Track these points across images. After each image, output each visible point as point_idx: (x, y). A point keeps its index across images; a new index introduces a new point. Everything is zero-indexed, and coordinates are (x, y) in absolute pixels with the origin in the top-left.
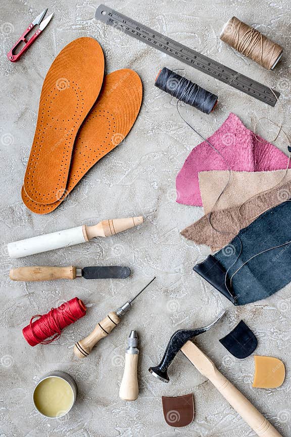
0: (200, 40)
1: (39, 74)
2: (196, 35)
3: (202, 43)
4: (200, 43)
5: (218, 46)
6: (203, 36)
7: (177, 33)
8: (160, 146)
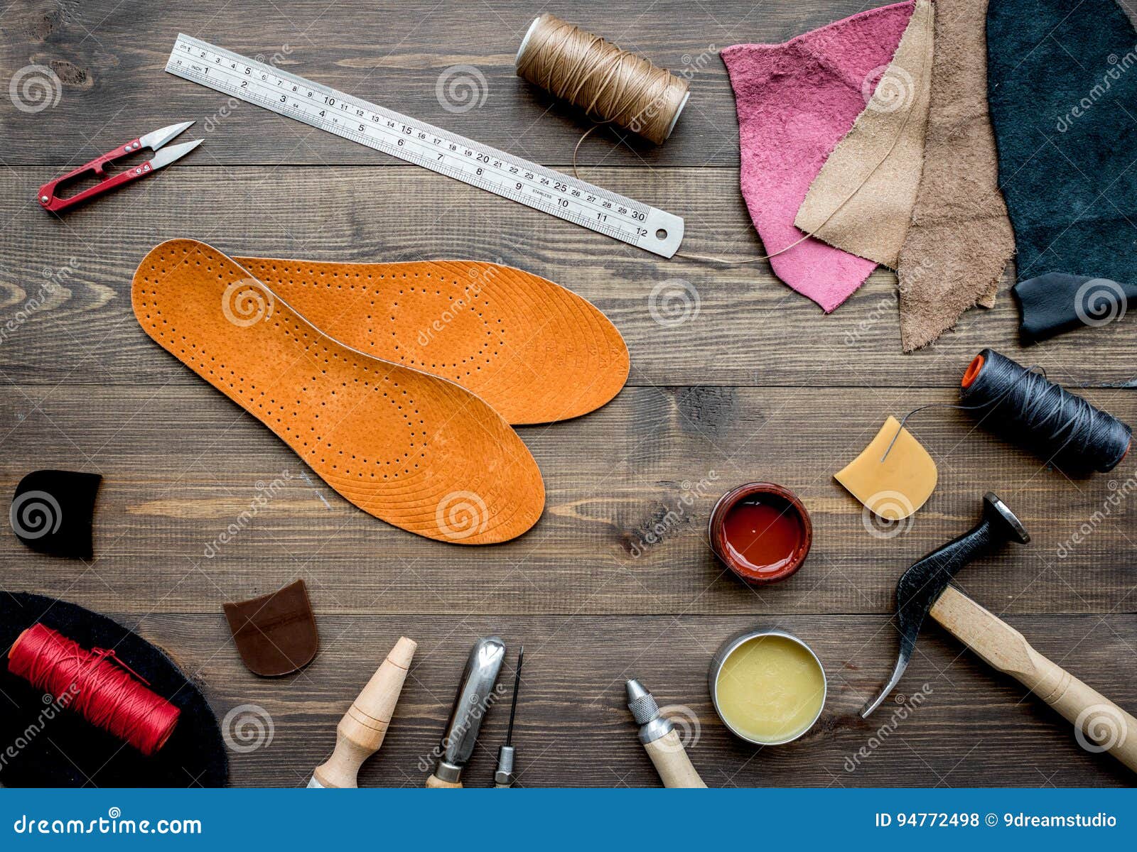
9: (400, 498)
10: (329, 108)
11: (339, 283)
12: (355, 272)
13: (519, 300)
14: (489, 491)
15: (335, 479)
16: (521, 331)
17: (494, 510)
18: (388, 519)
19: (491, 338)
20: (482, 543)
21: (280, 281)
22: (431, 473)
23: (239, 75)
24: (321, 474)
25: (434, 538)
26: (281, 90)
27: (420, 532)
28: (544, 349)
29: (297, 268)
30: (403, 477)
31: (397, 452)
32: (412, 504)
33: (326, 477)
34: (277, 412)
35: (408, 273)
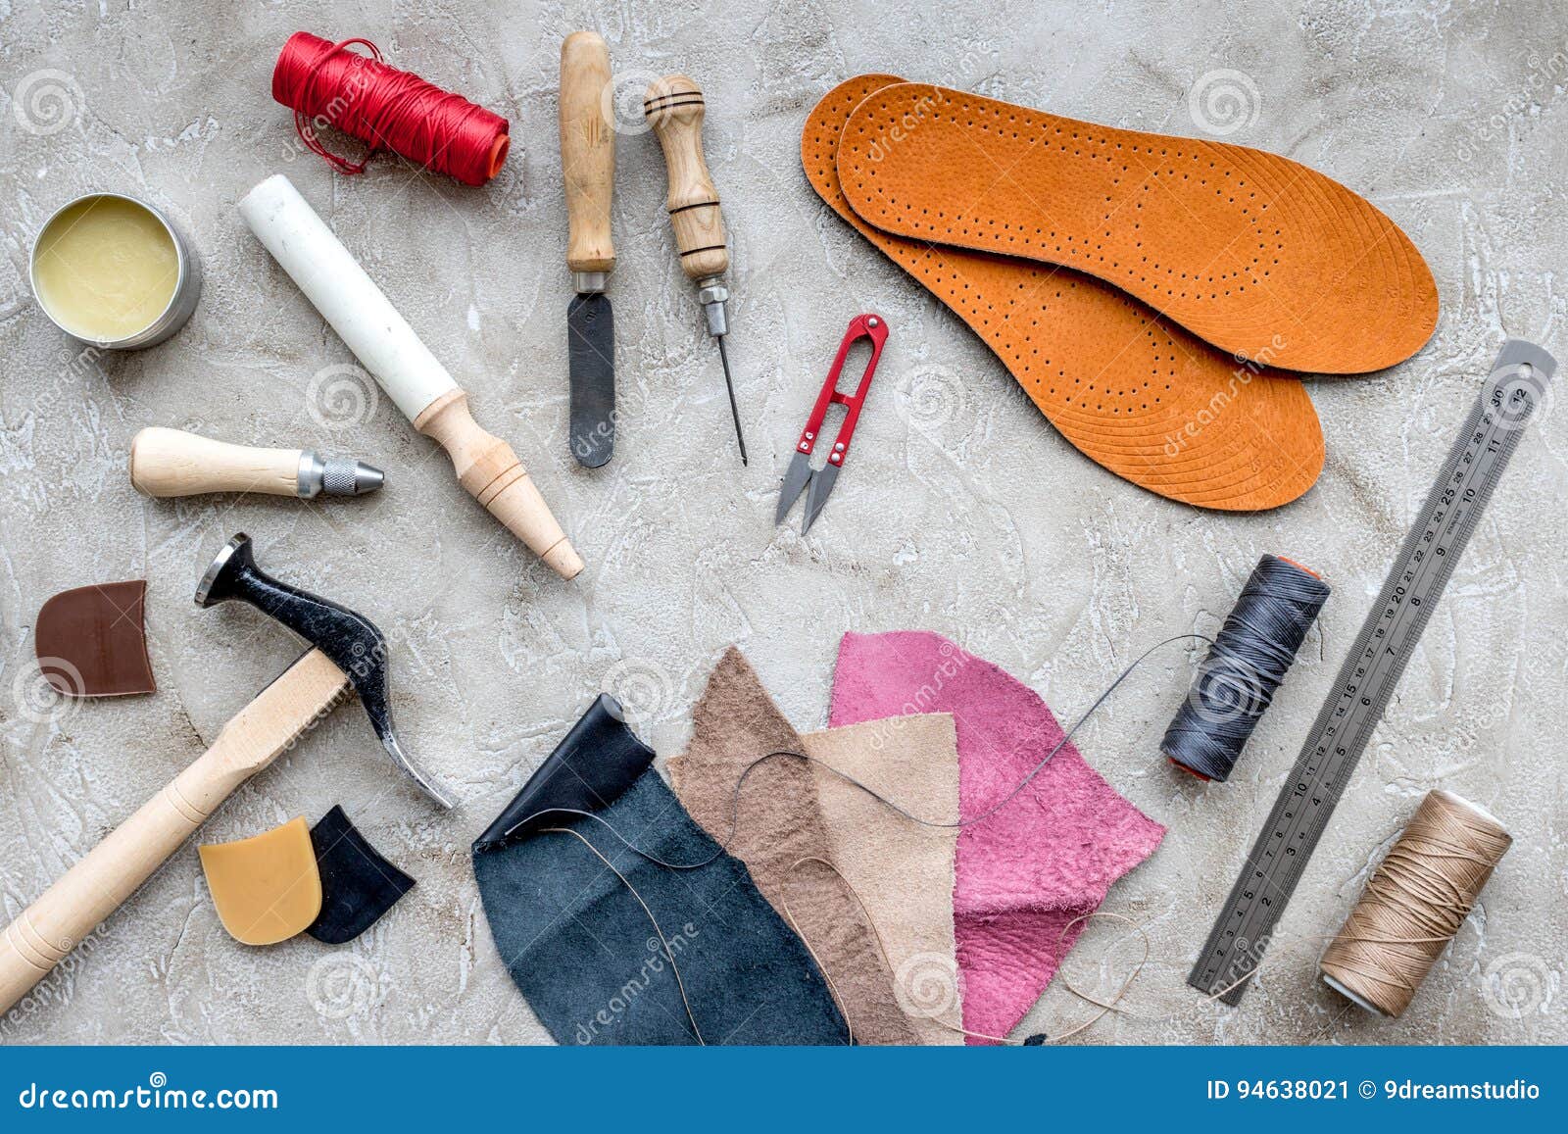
0: (1426, 716)
1: (1304, 138)
2: (1444, 705)
3: (1418, 723)
4: (1417, 717)
5: (1407, 782)
6: (1441, 729)
7: (1452, 635)
8: (1048, 573)
9: (1132, 441)
10: (1311, 790)
11: (1079, 147)
12: (1102, 137)
13: (1308, 210)
14: (1250, 441)
15: (1052, 406)
16: (1304, 250)
17: (1255, 466)
18: (1113, 467)
19: (1263, 253)
20: (1236, 508)
21: (1001, 132)
22: (1177, 412)
23: (1253, 907)
24: (1034, 398)
25: (1173, 497)
26: (1280, 853)
27: (1154, 488)
28: (1330, 278)
29: (1025, 117)
30: (1139, 413)
31: (1134, 380)
32: (1148, 450)
33: (1040, 403)
34: (984, 311)
35: (1169, 150)
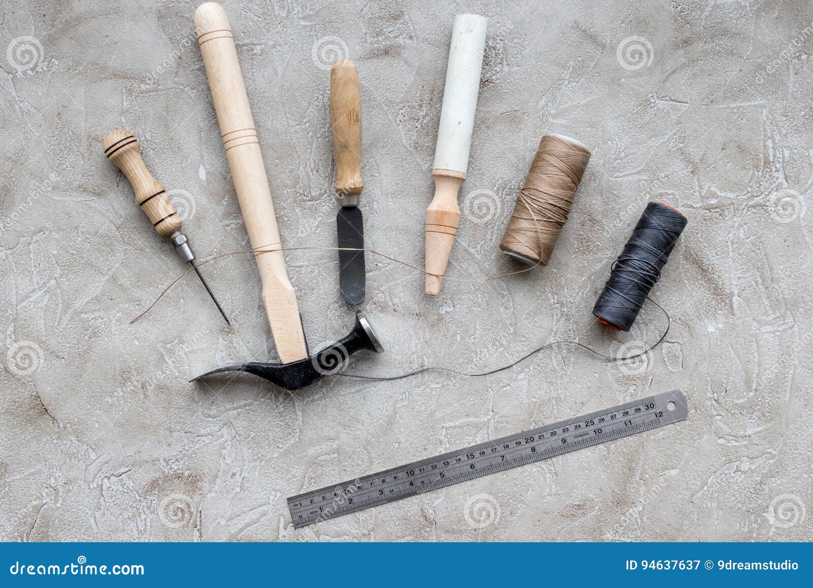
0: (741, 401)
1: (673, 72)
2: (752, 394)
3: (736, 405)
4: (736, 401)
5: (731, 438)
6: (750, 407)
7: (756, 355)
8: (527, 318)
